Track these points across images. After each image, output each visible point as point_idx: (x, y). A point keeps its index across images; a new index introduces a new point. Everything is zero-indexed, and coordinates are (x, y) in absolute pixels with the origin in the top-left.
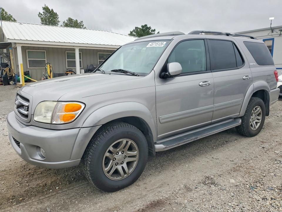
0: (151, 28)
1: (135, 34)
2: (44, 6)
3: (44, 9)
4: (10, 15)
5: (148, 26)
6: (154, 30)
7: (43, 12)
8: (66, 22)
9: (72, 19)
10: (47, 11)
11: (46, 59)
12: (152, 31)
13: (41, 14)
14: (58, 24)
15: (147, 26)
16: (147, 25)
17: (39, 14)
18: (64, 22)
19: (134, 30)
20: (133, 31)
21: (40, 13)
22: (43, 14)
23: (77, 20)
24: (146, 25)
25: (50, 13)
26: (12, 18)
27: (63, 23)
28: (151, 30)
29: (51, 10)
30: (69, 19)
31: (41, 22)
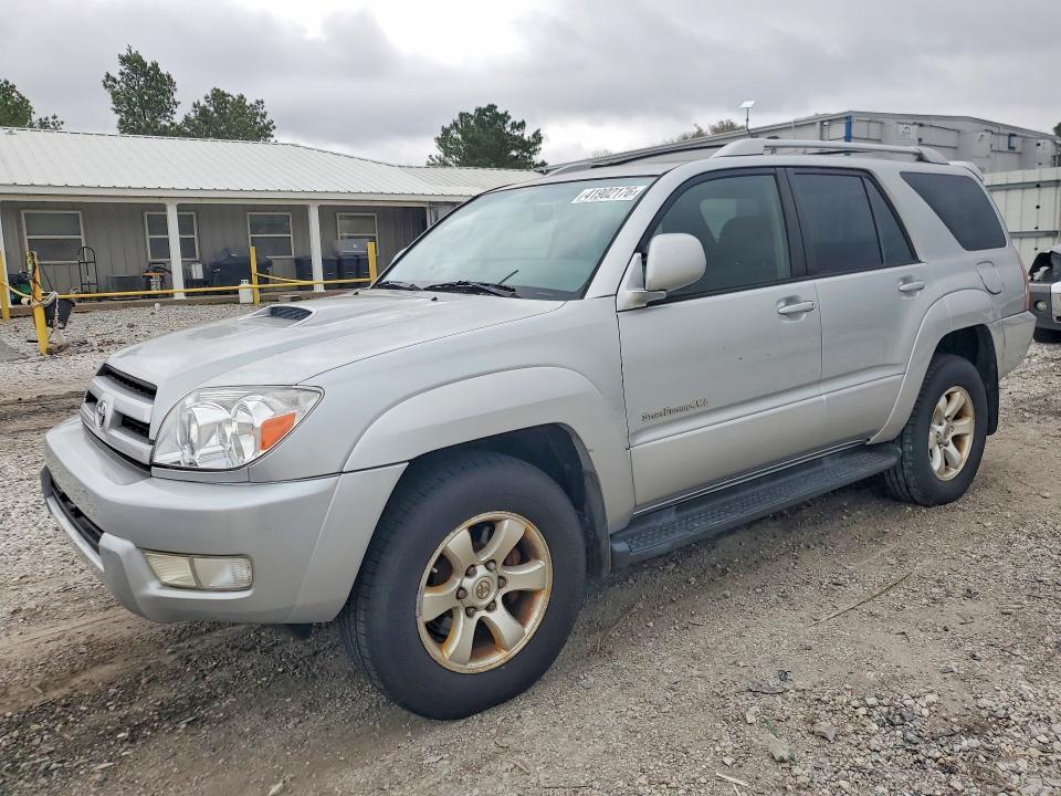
0: (509, 118)
1: (460, 136)
2: (124, 53)
3: (124, 60)
4: (7, 82)
5: (500, 110)
6: (522, 125)
7: (122, 74)
8: (203, 103)
9: (224, 95)
10: (134, 70)
11: (82, 237)
12: (514, 126)
13: (114, 80)
14: (172, 112)
15: (498, 110)
16: (496, 107)
17: (104, 78)
18: (195, 106)
19: (456, 124)
20: (452, 127)
21: (108, 76)
22: (119, 78)
23: (242, 97)
24: (492, 107)
25: (146, 74)
26: (14, 94)
27: (191, 107)
28: (510, 122)
29: (149, 65)
30: (214, 95)
31: (114, 106)
